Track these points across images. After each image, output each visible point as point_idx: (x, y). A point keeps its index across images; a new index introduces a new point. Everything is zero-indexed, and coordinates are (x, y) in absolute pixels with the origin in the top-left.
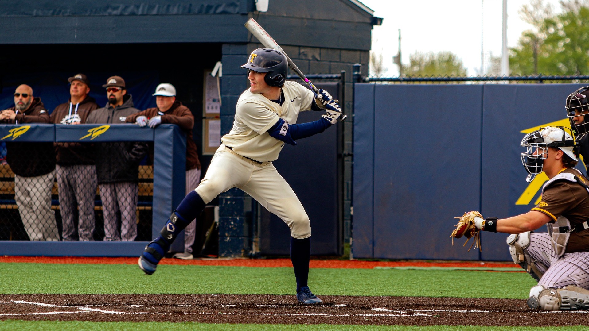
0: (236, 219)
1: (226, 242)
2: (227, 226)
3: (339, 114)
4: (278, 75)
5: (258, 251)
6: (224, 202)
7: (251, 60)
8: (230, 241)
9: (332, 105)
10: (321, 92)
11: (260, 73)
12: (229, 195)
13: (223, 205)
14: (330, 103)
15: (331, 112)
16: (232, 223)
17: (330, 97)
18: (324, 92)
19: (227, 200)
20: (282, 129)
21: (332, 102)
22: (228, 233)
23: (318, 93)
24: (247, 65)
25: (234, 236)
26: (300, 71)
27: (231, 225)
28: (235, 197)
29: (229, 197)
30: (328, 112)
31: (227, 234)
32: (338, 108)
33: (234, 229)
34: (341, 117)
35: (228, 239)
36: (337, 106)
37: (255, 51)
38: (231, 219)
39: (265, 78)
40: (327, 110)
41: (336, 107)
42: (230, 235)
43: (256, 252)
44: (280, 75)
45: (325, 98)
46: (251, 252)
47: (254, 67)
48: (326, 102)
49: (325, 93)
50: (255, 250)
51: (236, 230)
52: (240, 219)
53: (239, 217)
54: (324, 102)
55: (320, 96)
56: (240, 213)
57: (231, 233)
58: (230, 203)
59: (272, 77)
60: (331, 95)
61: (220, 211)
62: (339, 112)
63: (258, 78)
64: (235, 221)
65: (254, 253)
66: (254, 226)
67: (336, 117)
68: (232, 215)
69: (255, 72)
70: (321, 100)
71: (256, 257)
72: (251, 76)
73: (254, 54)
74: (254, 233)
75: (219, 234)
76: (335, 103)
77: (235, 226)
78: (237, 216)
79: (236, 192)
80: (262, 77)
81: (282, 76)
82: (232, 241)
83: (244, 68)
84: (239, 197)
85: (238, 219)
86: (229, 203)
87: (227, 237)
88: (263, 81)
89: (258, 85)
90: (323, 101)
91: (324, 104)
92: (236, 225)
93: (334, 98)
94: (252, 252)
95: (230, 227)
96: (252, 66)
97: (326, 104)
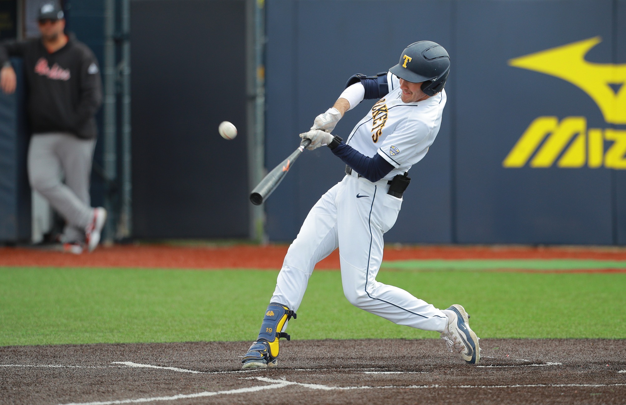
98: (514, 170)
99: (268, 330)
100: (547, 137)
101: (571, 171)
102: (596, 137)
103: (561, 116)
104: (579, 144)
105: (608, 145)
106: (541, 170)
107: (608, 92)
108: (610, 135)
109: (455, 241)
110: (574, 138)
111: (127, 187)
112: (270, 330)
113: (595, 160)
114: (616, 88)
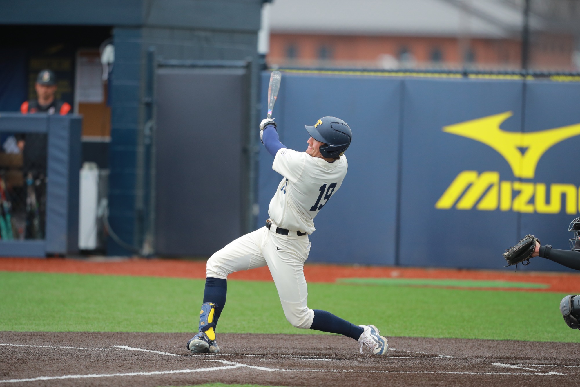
98: (444, 211)
99: (202, 324)
100: (469, 186)
101: (486, 213)
102: (506, 187)
103: (480, 171)
104: (494, 192)
105: (515, 194)
106: (464, 212)
107: (518, 154)
108: (517, 186)
109: (398, 264)
110: (490, 187)
111: (152, 216)
112: (203, 323)
113: (505, 205)
114: (523, 150)
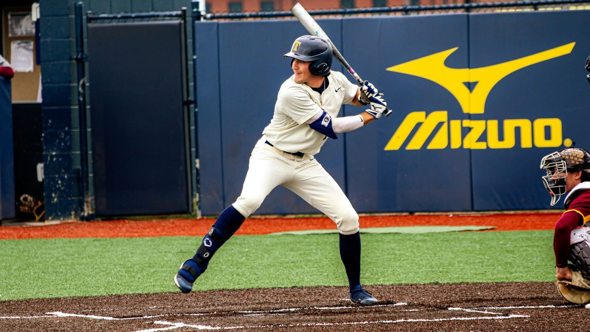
0: (65, 177)
1: (53, 203)
2: (54, 185)
3: (384, 108)
4: (323, 63)
5: (91, 212)
6: (49, 159)
7: (294, 48)
8: (58, 202)
9: (378, 98)
10: (367, 84)
11: (304, 62)
12: (55, 151)
13: (48, 163)
14: (375, 96)
15: (376, 105)
16: (60, 182)
17: (376, 90)
18: (370, 84)
19: (52, 157)
20: (323, 120)
21: (378, 95)
22: (55, 194)
23: (364, 84)
24: (291, 54)
25: (63, 197)
26: (345, 61)
27: (58, 184)
28: (60, 153)
29: (54, 153)
30: (373, 106)
31: (53, 195)
32: (383, 101)
33: (62, 188)
34: (386, 112)
35: (56, 200)
36: (383, 100)
37: (299, 38)
38: (58, 177)
39: (309, 67)
40: (372, 103)
41: (381, 100)
42: (57, 196)
43: (88, 214)
44: (325, 64)
45: (370, 91)
46: (82, 214)
47: (298, 55)
48: (371, 95)
49: (371, 86)
50: (87, 211)
51: (64, 190)
52: (68, 177)
53: (67, 175)
54: (368, 95)
55: (365, 88)
56: (68, 169)
57: (58, 193)
58: (56, 160)
59: (316, 66)
60: (376, 87)
61: (45, 168)
62: (384, 105)
63: (302, 67)
64: (63, 179)
65: (86, 214)
66: (85, 184)
67: (381, 111)
68: (59, 173)
69: (299, 61)
70: (365, 92)
71: (89, 219)
72: (295, 66)
73: (298, 42)
74: (85, 193)
75: (44, 194)
76: (380, 97)
77: (62, 185)
78: (64, 173)
79: (62, 147)
80: (307, 66)
81: (327, 65)
82: (60, 202)
83: (287, 56)
84: (66, 153)
85: (66, 177)
86: (54, 159)
87: (54, 198)
88: (308, 70)
89: (302, 75)
90: (368, 93)
91: (369, 97)
92: (64, 184)
93: (379, 92)
94: (84, 213)
95: (57, 186)
96: (295, 54)
97: (372, 97)
98: (393, 153)
100: (418, 125)
102: (456, 125)
103: (428, 111)
104: (444, 130)
105: (465, 131)
106: (414, 152)
107: (466, 90)
108: (467, 123)
110: (440, 125)
114: (470, 86)
